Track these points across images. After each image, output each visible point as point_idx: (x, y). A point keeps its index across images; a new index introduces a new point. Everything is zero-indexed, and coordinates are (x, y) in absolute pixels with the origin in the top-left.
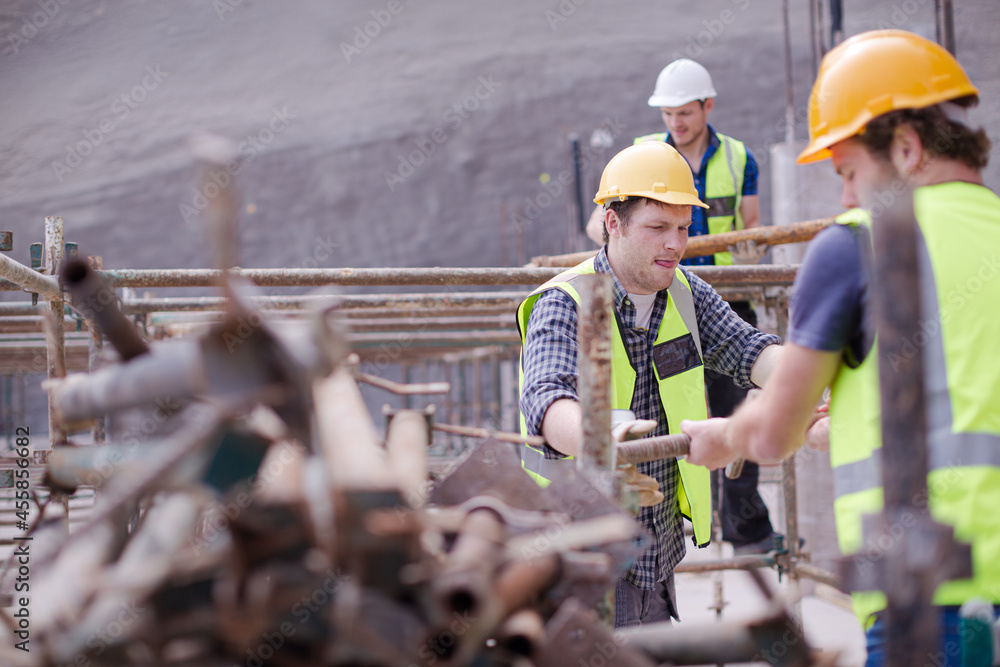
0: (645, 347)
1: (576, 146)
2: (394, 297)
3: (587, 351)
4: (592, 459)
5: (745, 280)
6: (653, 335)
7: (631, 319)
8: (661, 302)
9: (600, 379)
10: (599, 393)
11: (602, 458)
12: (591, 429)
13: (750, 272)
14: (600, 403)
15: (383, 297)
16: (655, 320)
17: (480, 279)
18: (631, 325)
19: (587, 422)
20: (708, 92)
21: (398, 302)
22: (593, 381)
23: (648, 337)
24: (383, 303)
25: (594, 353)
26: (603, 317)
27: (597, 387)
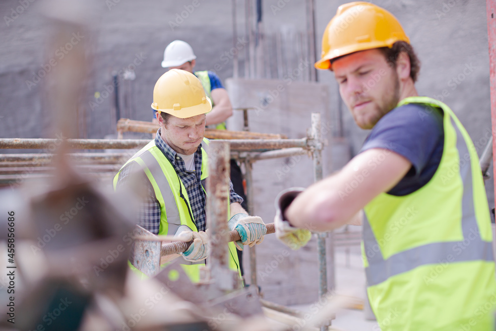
0: (196, 180)
1: (116, 79)
2: (37, 155)
3: (214, 192)
4: (218, 261)
5: (240, 148)
6: (199, 173)
7: (183, 167)
8: (198, 156)
9: (222, 210)
10: (221, 219)
11: (224, 260)
12: (217, 242)
13: (243, 144)
14: (222, 225)
15: (31, 155)
16: (198, 165)
17: (94, 146)
18: (184, 170)
19: (214, 237)
20: (192, 57)
21: (39, 158)
22: (218, 211)
23: (196, 175)
24: (31, 159)
25: (218, 193)
26: (224, 170)
27: (220, 215)
